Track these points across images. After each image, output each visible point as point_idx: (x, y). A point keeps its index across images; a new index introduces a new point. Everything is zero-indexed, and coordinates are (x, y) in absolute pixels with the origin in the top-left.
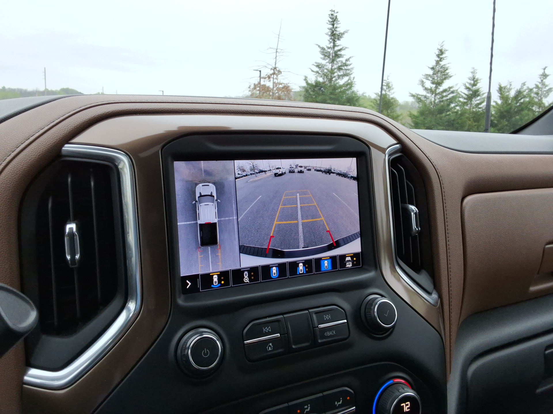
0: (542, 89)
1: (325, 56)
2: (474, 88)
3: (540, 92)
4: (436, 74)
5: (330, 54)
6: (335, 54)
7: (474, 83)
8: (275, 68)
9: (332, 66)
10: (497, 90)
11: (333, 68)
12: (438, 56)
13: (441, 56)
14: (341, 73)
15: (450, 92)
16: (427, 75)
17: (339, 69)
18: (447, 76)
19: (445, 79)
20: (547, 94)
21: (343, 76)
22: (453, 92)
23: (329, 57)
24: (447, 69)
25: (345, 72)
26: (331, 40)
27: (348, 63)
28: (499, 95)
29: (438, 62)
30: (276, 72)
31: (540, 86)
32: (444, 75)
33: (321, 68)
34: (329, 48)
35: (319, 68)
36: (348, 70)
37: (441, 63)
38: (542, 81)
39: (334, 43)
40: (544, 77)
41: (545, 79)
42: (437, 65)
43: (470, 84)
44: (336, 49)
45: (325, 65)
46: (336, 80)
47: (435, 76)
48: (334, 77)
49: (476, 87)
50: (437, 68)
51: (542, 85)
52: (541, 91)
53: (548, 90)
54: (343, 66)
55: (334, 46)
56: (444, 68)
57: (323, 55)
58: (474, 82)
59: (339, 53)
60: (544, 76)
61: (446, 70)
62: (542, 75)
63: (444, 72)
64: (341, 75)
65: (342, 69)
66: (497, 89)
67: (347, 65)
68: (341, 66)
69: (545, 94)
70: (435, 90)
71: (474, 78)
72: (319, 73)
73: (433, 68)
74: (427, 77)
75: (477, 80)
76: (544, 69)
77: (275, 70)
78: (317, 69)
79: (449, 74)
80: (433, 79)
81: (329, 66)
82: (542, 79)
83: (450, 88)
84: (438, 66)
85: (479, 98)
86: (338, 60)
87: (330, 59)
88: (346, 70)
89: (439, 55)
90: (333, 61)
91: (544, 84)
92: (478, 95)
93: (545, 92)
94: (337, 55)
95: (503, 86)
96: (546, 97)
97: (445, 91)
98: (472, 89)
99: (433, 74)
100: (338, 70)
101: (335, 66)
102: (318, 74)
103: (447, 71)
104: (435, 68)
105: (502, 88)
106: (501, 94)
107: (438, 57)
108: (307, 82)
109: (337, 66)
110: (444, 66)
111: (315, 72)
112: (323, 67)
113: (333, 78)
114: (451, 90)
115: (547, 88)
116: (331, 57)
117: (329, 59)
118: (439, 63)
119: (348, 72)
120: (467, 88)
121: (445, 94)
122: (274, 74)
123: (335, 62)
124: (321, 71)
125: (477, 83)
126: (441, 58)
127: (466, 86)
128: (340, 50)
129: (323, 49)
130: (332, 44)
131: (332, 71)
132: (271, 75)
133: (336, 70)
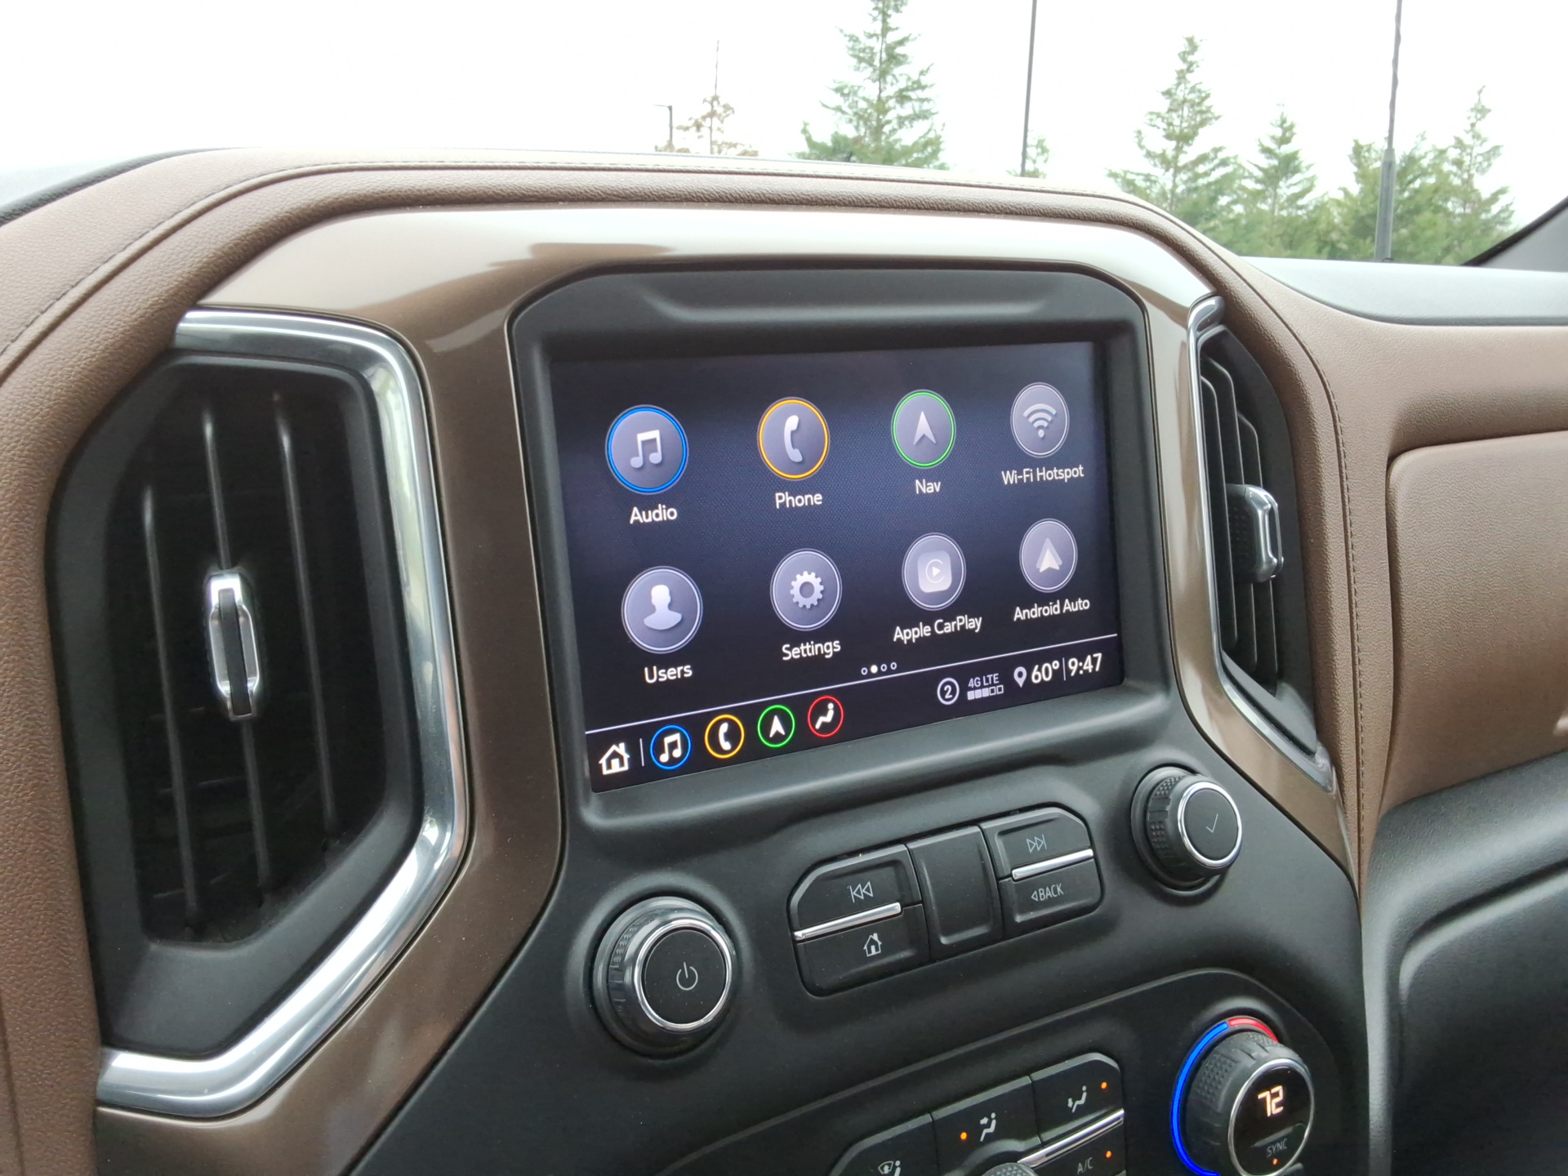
0: (1472, 148)
1: (861, 60)
2: (1286, 150)
3: (1467, 159)
4: (1176, 111)
5: (873, 54)
6: (888, 54)
7: (1284, 134)
8: (715, 98)
9: (881, 91)
10: (1349, 156)
11: (884, 95)
12: (1183, 56)
13: (1190, 58)
14: (907, 109)
15: (1216, 162)
16: (1151, 113)
17: (902, 97)
18: (1210, 115)
19: (1203, 123)
20: (1485, 164)
21: (913, 119)
22: (1224, 163)
23: (870, 63)
24: (1208, 96)
25: (917, 109)
26: (876, 13)
27: (924, 80)
28: (1355, 169)
29: (1181, 76)
30: (717, 109)
31: (1467, 140)
32: (1201, 112)
33: (848, 95)
34: (870, 36)
35: (843, 95)
36: (928, 100)
37: (1188, 76)
38: (1473, 125)
39: (884, 21)
40: (1479, 116)
41: (1480, 119)
42: (1178, 84)
43: (1273, 138)
44: (891, 38)
45: (859, 87)
46: (894, 131)
47: (1174, 115)
48: (889, 122)
49: (1289, 145)
50: (1180, 94)
51: (1473, 137)
52: (1471, 155)
53: (1488, 152)
54: (913, 89)
55: (886, 29)
56: (1199, 91)
57: (854, 56)
58: (1285, 130)
59: (899, 50)
60: (1479, 111)
61: (1203, 99)
62: (1472, 110)
63: (1199, 104)
64: (906, 118)
65: (909, 99)
66: (1351, 152)
67: (923, 88)
68: (907, 89)
69: (1480, 163)
70: (1176, 158)
71: (1284, 121)
72: (844, 113)
73: (1168, 93)
74: (1151, 120)
75: (1292, 127)
76: (1480, 92)
77: (715, 103)
78: (838, 100)
79: (1212, 110)
80: (1170, 124)
81: (871, 91)
82: (1473, 120)
83: (1216, 150)
84: (1182, 87)
85: (1297, 178)
86: (897, 71)
87: (875, 70)
88: (922, 100)
89: (1184, 53)
90: (882, 75)
91: (1476, 136)
92: (1296, 170)
93: (1480, 159)
94: (894, 58)
95: (1362, 142)
96: (1482, 171)
97: (1203, 159)
98: (1277, 151)
99: (1170, 110)
100: (897, 101)
101: (890, 90)
102: (839, 114)
103: (1207, 103)
104: (1173, 91)
105: (1362, 147)
106: (1359, 165)
107: (1184, 60)
108: (809, 140)
109: (897, 89)
110: (1198, 87)
111: (833, 109)
112: (855, 93)
113: (883, 126)
114: (1221, 155)
115: (1486, 147)
116: (877, 63)
117: (871, 69)
118: (1184, 77)
119: (926, 106)
120: (1267, 151)
121: (1201, 169)
122: (712, 114)
123: (889, 78)
124: (850, 107)
125: (1293, 134)
126: (1191, 64)
127: (1261, 145)
128: (901, 43)
129: (853, 39)
130: (877, 27)
131: (881, 107)
132: (704, 118)
133: (892, 103)
